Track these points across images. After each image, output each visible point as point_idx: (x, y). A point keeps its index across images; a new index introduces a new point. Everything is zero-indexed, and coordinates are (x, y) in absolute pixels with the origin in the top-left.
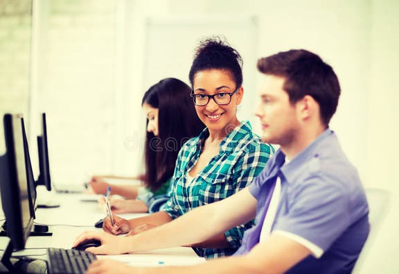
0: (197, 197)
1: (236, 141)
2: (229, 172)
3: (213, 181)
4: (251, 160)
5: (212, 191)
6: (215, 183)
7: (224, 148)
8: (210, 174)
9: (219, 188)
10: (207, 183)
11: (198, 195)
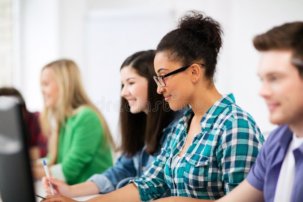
0: (182, 179)
1: (215, 117)
2: (212, 154)
3: (196, 164)
4: (229, 138)
5: (196, 173)
6: (198, 165)
7: (204, 125)
8: (194, 155)
9: (202, 171)
10: (191, 165)
11: (183, 177)
